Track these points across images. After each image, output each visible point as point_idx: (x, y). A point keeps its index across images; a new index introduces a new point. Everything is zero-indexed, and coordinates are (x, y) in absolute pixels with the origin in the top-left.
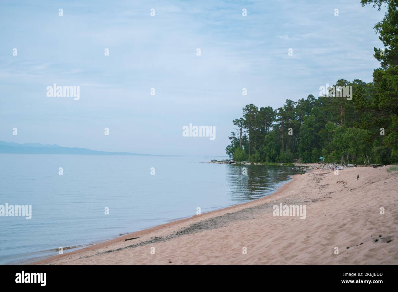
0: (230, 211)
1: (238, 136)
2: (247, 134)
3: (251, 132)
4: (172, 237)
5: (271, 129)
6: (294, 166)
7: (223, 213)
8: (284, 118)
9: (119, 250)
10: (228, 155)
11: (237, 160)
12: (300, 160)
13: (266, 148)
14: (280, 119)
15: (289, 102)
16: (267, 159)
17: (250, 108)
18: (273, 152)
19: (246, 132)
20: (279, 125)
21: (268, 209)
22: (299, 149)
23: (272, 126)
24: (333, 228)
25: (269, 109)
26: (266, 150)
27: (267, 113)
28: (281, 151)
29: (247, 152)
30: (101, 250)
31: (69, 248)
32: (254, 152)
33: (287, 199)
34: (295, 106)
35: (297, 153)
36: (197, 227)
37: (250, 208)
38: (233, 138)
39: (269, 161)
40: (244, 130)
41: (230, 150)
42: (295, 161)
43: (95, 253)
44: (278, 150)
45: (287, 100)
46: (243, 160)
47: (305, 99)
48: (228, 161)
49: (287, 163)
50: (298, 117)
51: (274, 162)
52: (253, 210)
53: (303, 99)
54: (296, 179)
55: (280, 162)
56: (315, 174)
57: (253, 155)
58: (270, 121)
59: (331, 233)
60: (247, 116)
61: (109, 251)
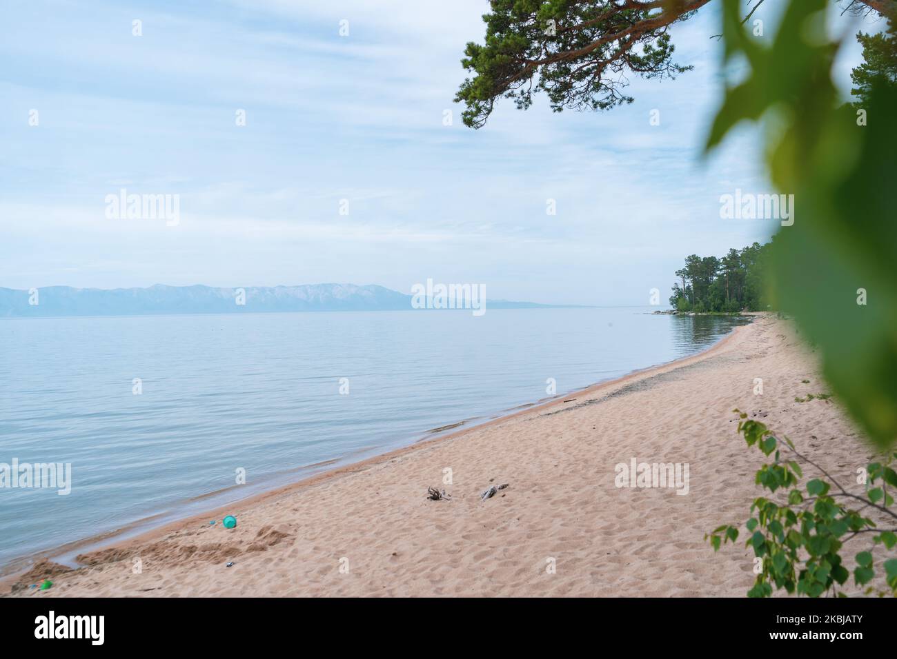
0: (662, 371)
1: (681, 287)
2: (691, 284)
3: (694, 282)
4: (604, 399)
5: (715, 278)
6: (740, 315)
7: (656, 373)
8: (728, 267)
9: (557, 412)
10: (672, 306)
11: (681, 311)
12: (746, 309)
13: (710, 298)
14: (724, 268)
15: (733, 251)
16: (712, 308)
17: (693, 260)
18: (718, 301)
19: (689, 282)
20: (723, 274)
21: (699, 369)
22: (745, 298)
23: (717, 275)
24: (728, 401)
25: (713, 259)
26: (711, 300)
27: (711, 263)
28: (726, 300)
29: (691, 302)
30: (543, 412)
31: (530, 405)
32: (698, 302)
33: (721, 356)
34: (740, 255)
35: (743, 302)
36: (629, 389)
37: (682, 368)
38: (676, 288)
39: (714, 311)
40: (687, 281)
41: (674, 301)
42: (742, 310)
43: (538, 415)
44: (723, 300)
45: (731, 249)
46: (687, 311)
47: (750, 247)
48: (672, 311)
49: (733, 312)
50: (743, 266)
51: (719, 311)
52: (684, 369)
53: (747, 248)
54: (738, 332)
55: (726, 312)
56: (759, 326)
57: (697, 305)
58: (714, 270)
59: (725, 406)
60: (689, 266)
61: (549, 414)
